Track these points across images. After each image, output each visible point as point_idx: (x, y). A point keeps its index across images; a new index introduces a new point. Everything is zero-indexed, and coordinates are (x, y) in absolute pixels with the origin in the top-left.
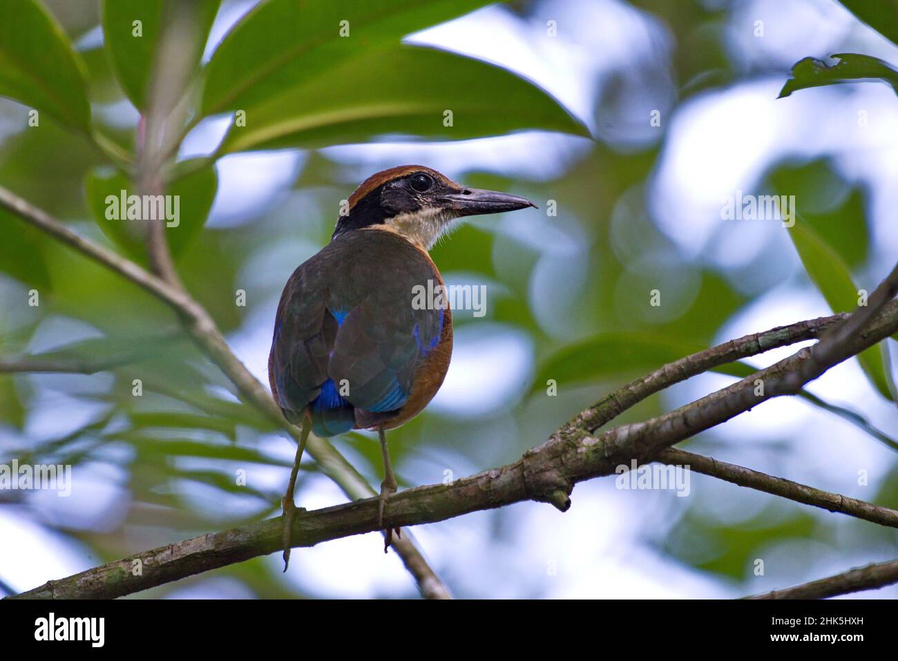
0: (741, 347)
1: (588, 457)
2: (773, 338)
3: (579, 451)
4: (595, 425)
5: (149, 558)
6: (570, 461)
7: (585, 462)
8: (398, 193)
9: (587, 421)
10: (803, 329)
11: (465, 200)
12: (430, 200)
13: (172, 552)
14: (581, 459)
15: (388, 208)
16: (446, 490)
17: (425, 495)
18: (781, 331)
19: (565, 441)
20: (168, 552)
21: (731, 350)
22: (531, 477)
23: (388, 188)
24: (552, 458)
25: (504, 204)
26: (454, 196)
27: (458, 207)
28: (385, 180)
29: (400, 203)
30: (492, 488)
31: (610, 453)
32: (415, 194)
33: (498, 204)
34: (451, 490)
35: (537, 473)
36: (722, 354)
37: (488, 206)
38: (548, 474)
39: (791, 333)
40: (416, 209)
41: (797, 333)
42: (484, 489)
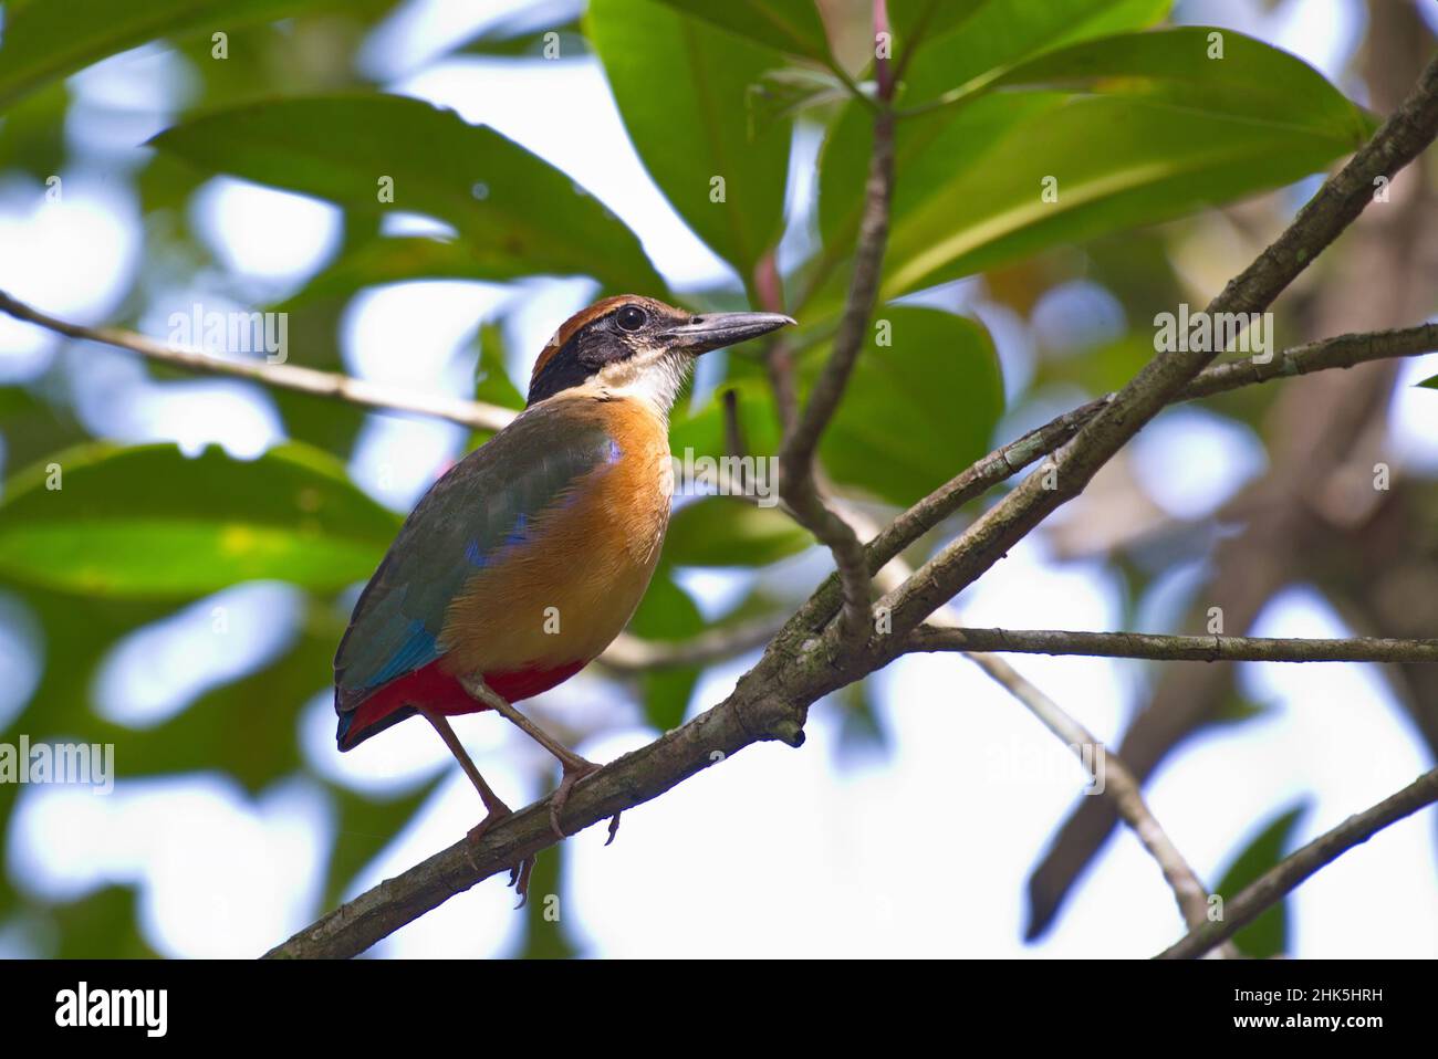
0: (986, 472)
1: (811, 667)
2: (1024, 449)
3: (799, 661)
4: (820, 622)
5: (317, 931)
6: (790, 678)
7: (808, 675)
8: (601, 337)
9: (808, 618)
10: (1060, 429)
11: (696, 331)
12: (646, 340)
13: (343, 916)
14: (803, 672)
15: (590, 361)
16: (650, 752)
17: (627, 765)
18: (1032, 437)
19: (779, 653)
20: (339, 917)
21: (973, 478)
22: (746, 711)
23: (589, 334)
24: (767, 679)
25: (751, 327)
26: (679, 329)
27: (689, 342)
28: (582, 324)
29: (604, 351)
30: (703, 737)
31: (834, 657)
32: (624, 335)
33: (742, 329)
34: (656, 752)
35: (751, 703)
36: (962, 486)
37: (728, 334)
38: (765, 702)
39: (1045, 438)
40: (628, 354)
41: (1054, 435)
42: (693, 741)
